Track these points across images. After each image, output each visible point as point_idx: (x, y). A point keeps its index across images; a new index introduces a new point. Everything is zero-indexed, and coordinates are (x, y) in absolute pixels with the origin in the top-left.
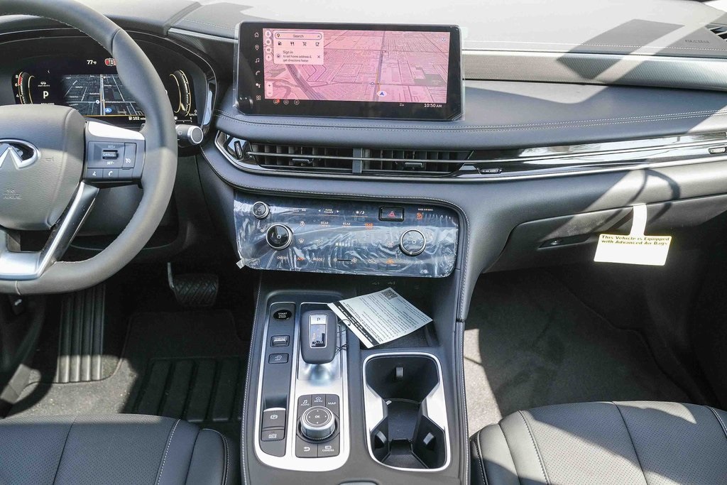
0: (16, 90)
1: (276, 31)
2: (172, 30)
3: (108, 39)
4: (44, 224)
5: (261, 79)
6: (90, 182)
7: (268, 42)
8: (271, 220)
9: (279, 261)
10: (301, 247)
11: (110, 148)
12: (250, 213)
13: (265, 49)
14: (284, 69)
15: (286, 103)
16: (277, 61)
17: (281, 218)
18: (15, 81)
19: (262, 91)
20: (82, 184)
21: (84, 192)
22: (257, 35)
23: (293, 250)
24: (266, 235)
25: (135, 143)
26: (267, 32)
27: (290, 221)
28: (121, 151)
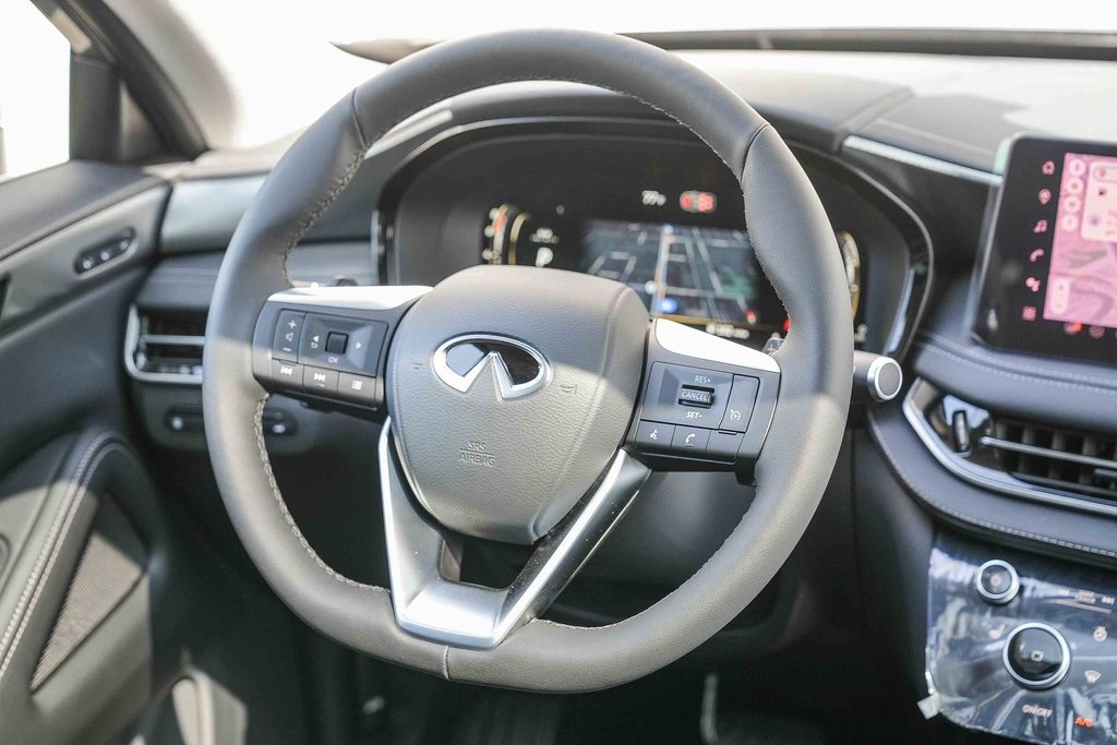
0: (487, 243)
1: (1098, 163)
2: (852, 142)
3: (740, 144)
4: (524, 530)
5: (1042, 270)
6: (639, 452)
7: (1075, 186)
8: (1022, 612)
9: (1030, 716)
10: (1090, 690)
11: (699, 381)
12: (972, 585)
13: (1066, 204)
14: (1103, 254)
15: (1096, 334)
16: (1089, 233)
17: (1048, 611)
18: (489, 222)
19: (1039, 299)
20: (622, 453)
21: (622, 473)
22: (1048, 168)
23: (1067, 699)
24: (1004, 645)
25: (755, 376)
26: (1074, 165)
27: (1069, 624)
28: (722, 391)
